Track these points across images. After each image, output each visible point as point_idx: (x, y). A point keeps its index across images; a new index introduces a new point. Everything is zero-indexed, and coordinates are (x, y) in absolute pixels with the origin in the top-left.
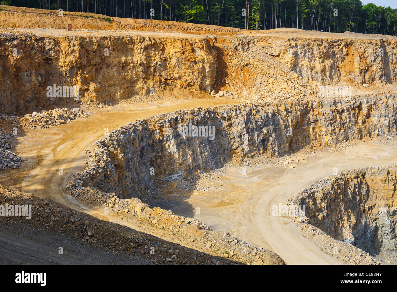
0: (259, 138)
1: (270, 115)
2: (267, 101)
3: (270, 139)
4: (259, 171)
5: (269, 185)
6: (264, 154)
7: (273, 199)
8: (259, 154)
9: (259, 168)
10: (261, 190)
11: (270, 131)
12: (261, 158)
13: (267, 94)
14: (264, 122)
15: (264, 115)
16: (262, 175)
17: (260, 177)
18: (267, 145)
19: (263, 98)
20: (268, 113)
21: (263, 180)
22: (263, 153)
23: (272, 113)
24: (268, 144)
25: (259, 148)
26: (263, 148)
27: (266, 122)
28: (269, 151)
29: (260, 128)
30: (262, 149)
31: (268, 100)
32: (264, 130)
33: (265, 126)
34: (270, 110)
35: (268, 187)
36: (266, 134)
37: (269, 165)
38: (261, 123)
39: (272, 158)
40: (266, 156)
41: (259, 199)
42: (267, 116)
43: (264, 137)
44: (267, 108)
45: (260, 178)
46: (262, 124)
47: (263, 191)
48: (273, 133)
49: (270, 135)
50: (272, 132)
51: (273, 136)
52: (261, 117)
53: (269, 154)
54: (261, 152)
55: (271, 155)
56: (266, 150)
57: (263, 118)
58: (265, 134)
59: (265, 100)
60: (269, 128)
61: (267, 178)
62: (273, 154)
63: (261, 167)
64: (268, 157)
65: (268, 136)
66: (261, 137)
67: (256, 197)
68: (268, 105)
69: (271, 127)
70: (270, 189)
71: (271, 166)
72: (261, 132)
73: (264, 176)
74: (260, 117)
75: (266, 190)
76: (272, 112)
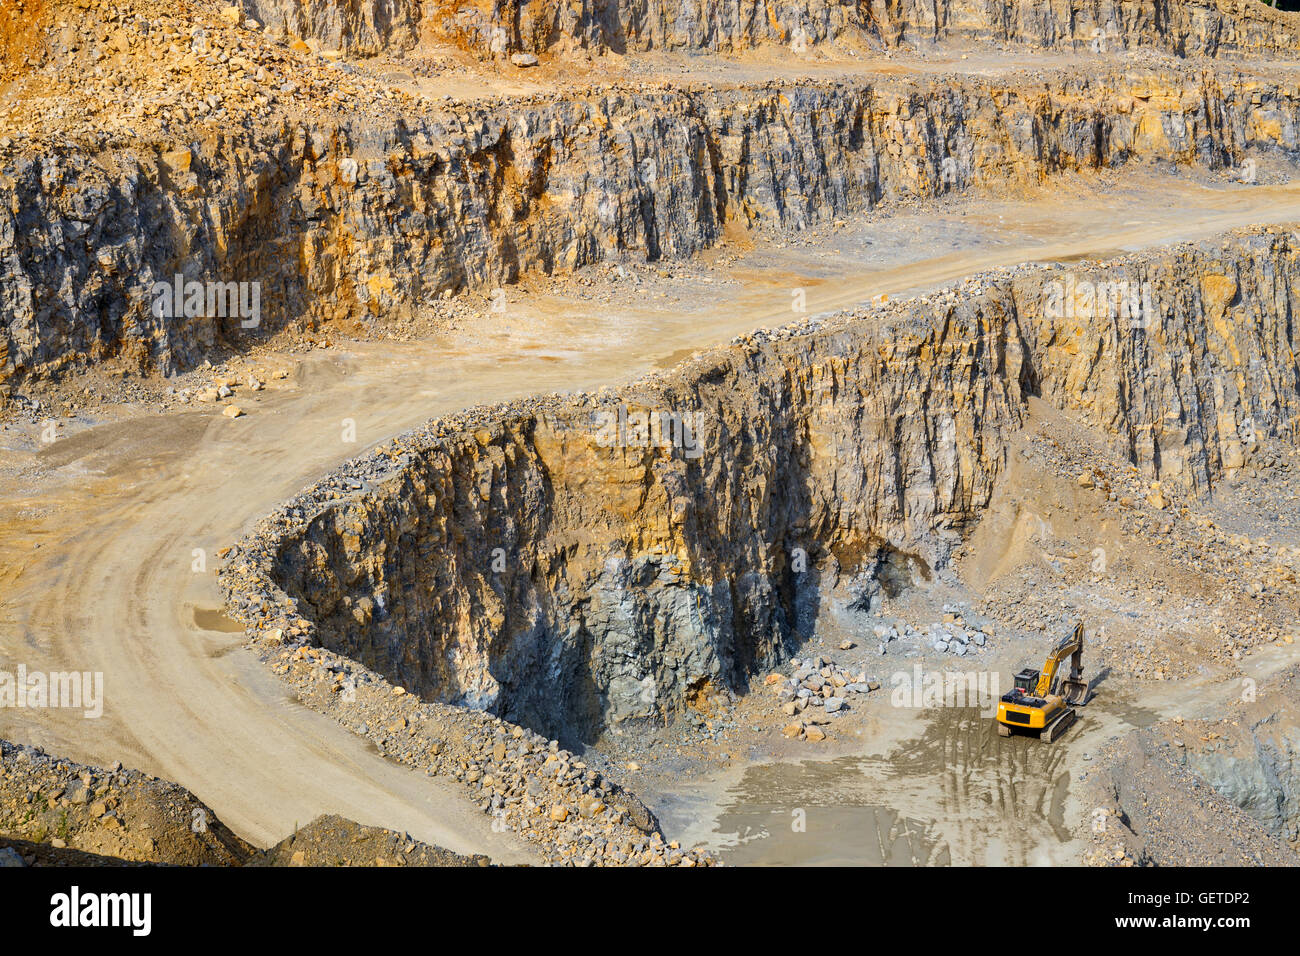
0: (84, 292)
1: (126, 189)
2: (111, 129)
3: (134, 294)
4: (88, 437)
5: (137, 493)
6: (110, 363)
7: (157, 552)
8: (83, 361)
9: (89, 422)
10: (105, 518)
11: (132, 261)
12: (96, 378)
13: (108, 98)
14: (100, 222)
15: (100, 188)
16: (105, 454)
17: (94, 464)
18: (120, 320)
19: (91, 113)
20: (118, 180)
21: (110, 473)
22: (105, 356)
23: (135, 179)
24: (125, 317)
25: (84, 335)
26: (101, 337)
27: (108, 221)
28: (132, 349)
29: (86, 246)
30: (97, 340)
31: (116, 123)
32: (105, 257)
33: (108, 236)
34: (124, 168)
35: (133, 502)
36: (114, 275)
37: (133, 410)
38: (86, 227)
39: (143, 376)
40: (120, 372)
41: (94, 557)
42: (115, 192)
43: (102, 289)
44: (109, 160)
45: (94, 468)
46: (91, 231)
47: (111, 524)
48: (143, 268)
49: (131, 280)
50: (138, 262)
51: (142, 280)
52: (88, 202)
53: (131, 362)
54: (95, 354)
55: (141, 367)
56: (119, 344)
57: (97, 205)
58: (107, 272)
59: (100, 126)
60: (126, 249)
61: (126, 467)
62: (147, 363)
63: (100, 418)
64: (126, 374)
65: (121, 281)
66: (93, 286)
67: (83, 552)
68: (115, 146)
69: (132, 242)
70: (140, 510)
71: (143, 413)
72: (93, 265)
73: (112, 456)
74: (81, 199)
75: (125, 517)
76: (134, 175)
